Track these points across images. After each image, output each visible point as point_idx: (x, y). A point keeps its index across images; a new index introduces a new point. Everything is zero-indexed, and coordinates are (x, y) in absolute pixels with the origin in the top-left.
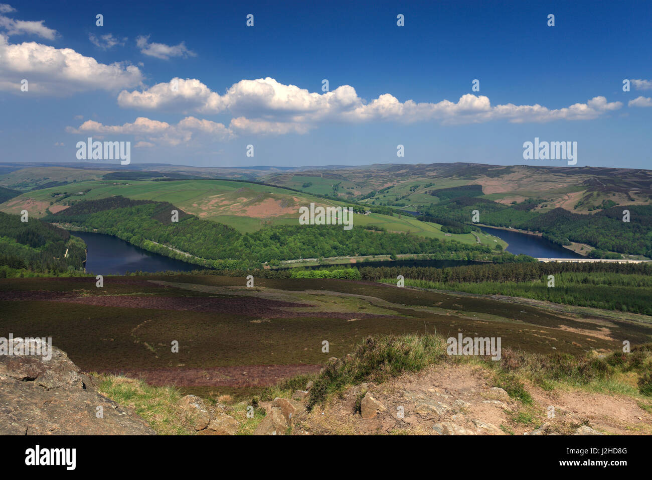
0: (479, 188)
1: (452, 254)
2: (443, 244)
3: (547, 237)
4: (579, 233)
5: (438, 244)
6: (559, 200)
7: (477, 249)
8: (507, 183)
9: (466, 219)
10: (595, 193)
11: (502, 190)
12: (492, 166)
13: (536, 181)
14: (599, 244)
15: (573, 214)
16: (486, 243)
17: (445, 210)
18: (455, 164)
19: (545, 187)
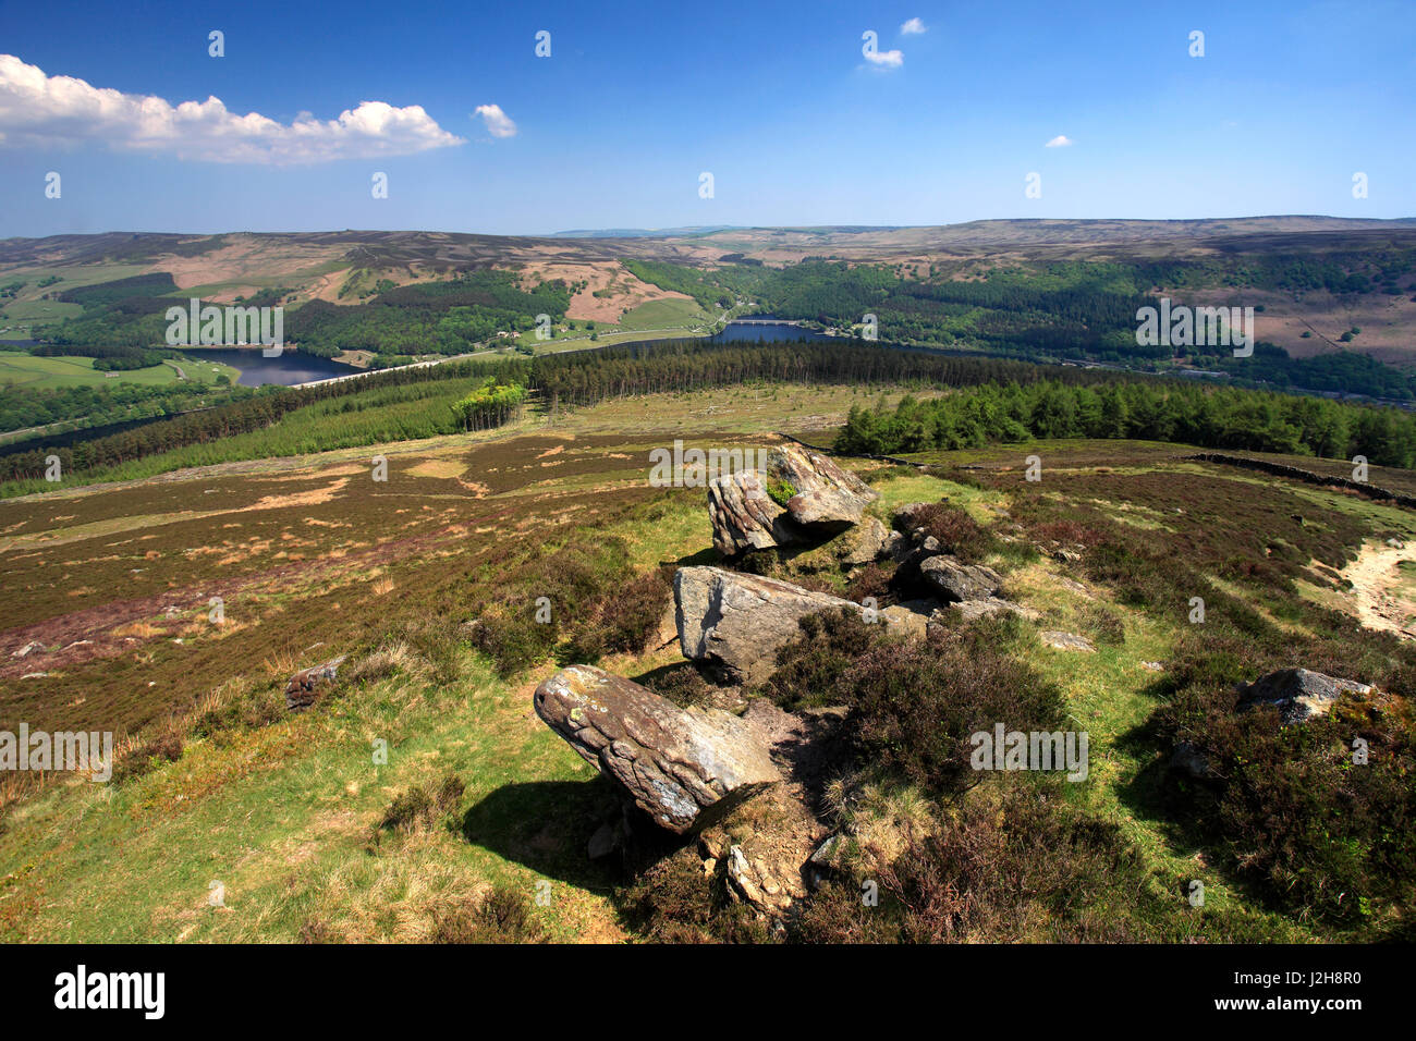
0: (167, 279)
1: (128, 408)
2: (102, 394)
3: (307, 349)
4: (351, 336)
5: (91, 396)
6: (315, 286)
7: (180, 390)
8: (220, 265)
9: (150, 339)
10: (364, 271)
11: (213, 279)
12: (184, 237)
13: (273, 258)
14: (382, 347)
15: (337, 307)
16: (195, 376)
17: (99, 329)
18: (105, 235)
19: (289, 269)
